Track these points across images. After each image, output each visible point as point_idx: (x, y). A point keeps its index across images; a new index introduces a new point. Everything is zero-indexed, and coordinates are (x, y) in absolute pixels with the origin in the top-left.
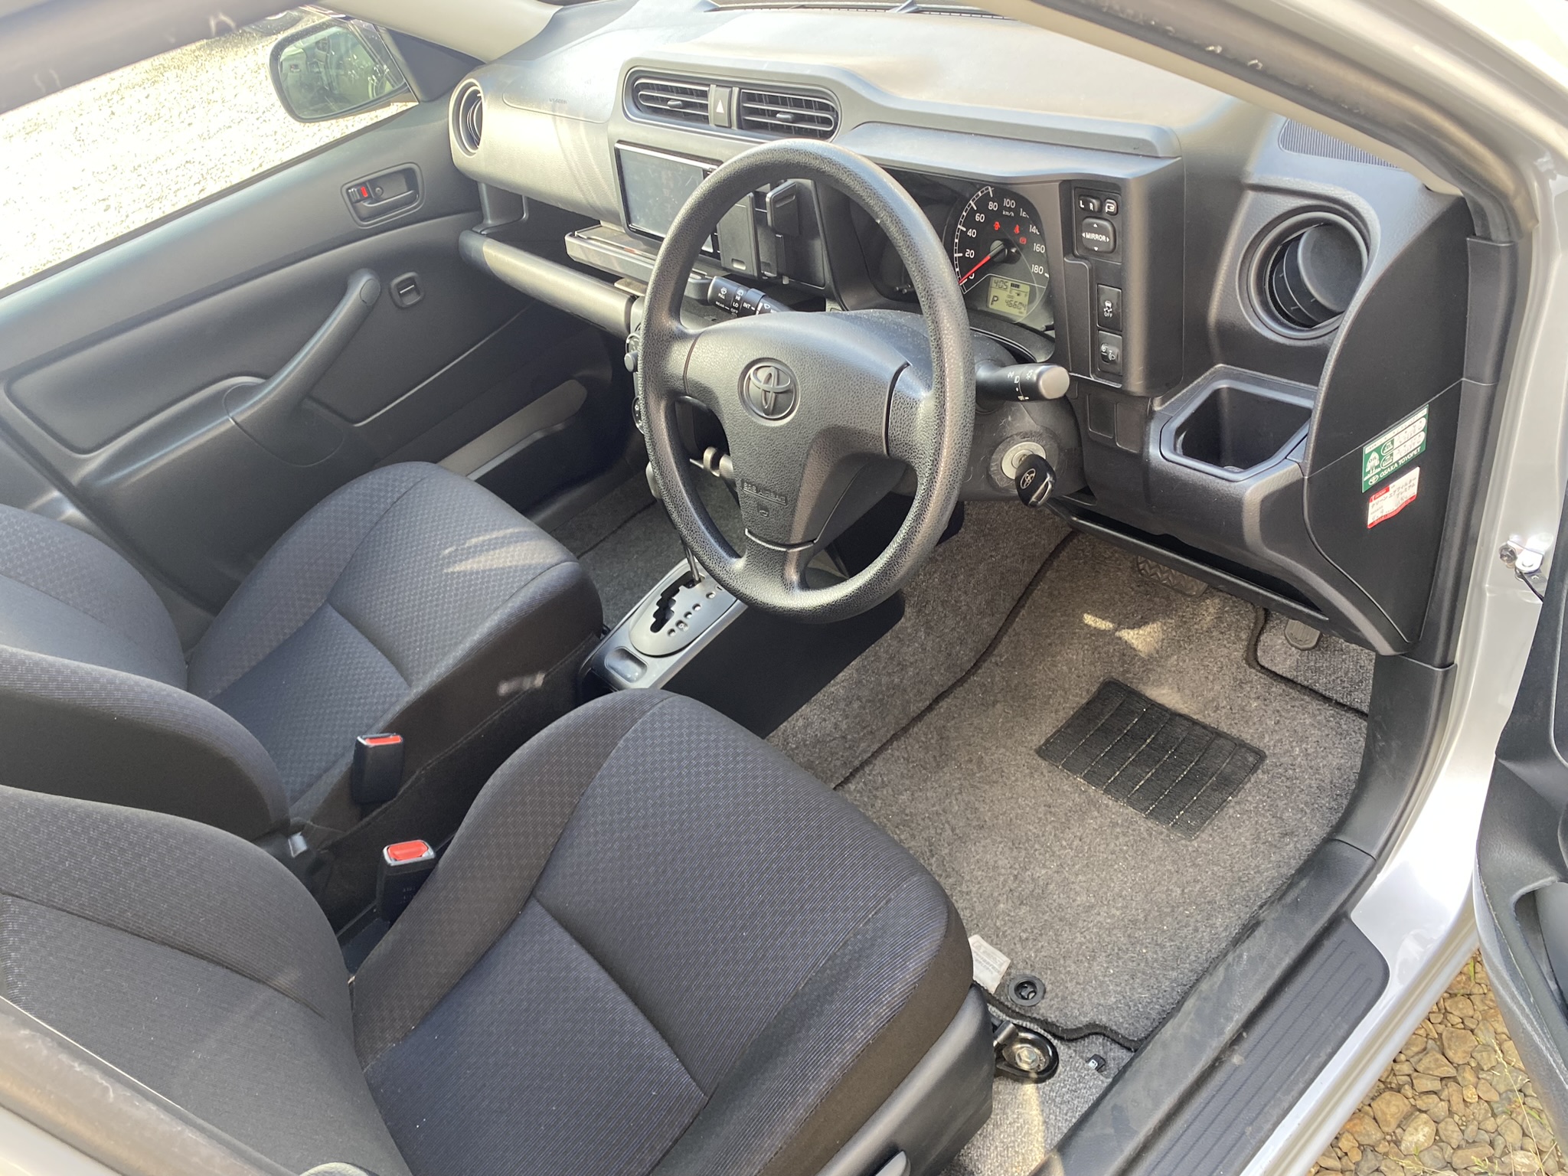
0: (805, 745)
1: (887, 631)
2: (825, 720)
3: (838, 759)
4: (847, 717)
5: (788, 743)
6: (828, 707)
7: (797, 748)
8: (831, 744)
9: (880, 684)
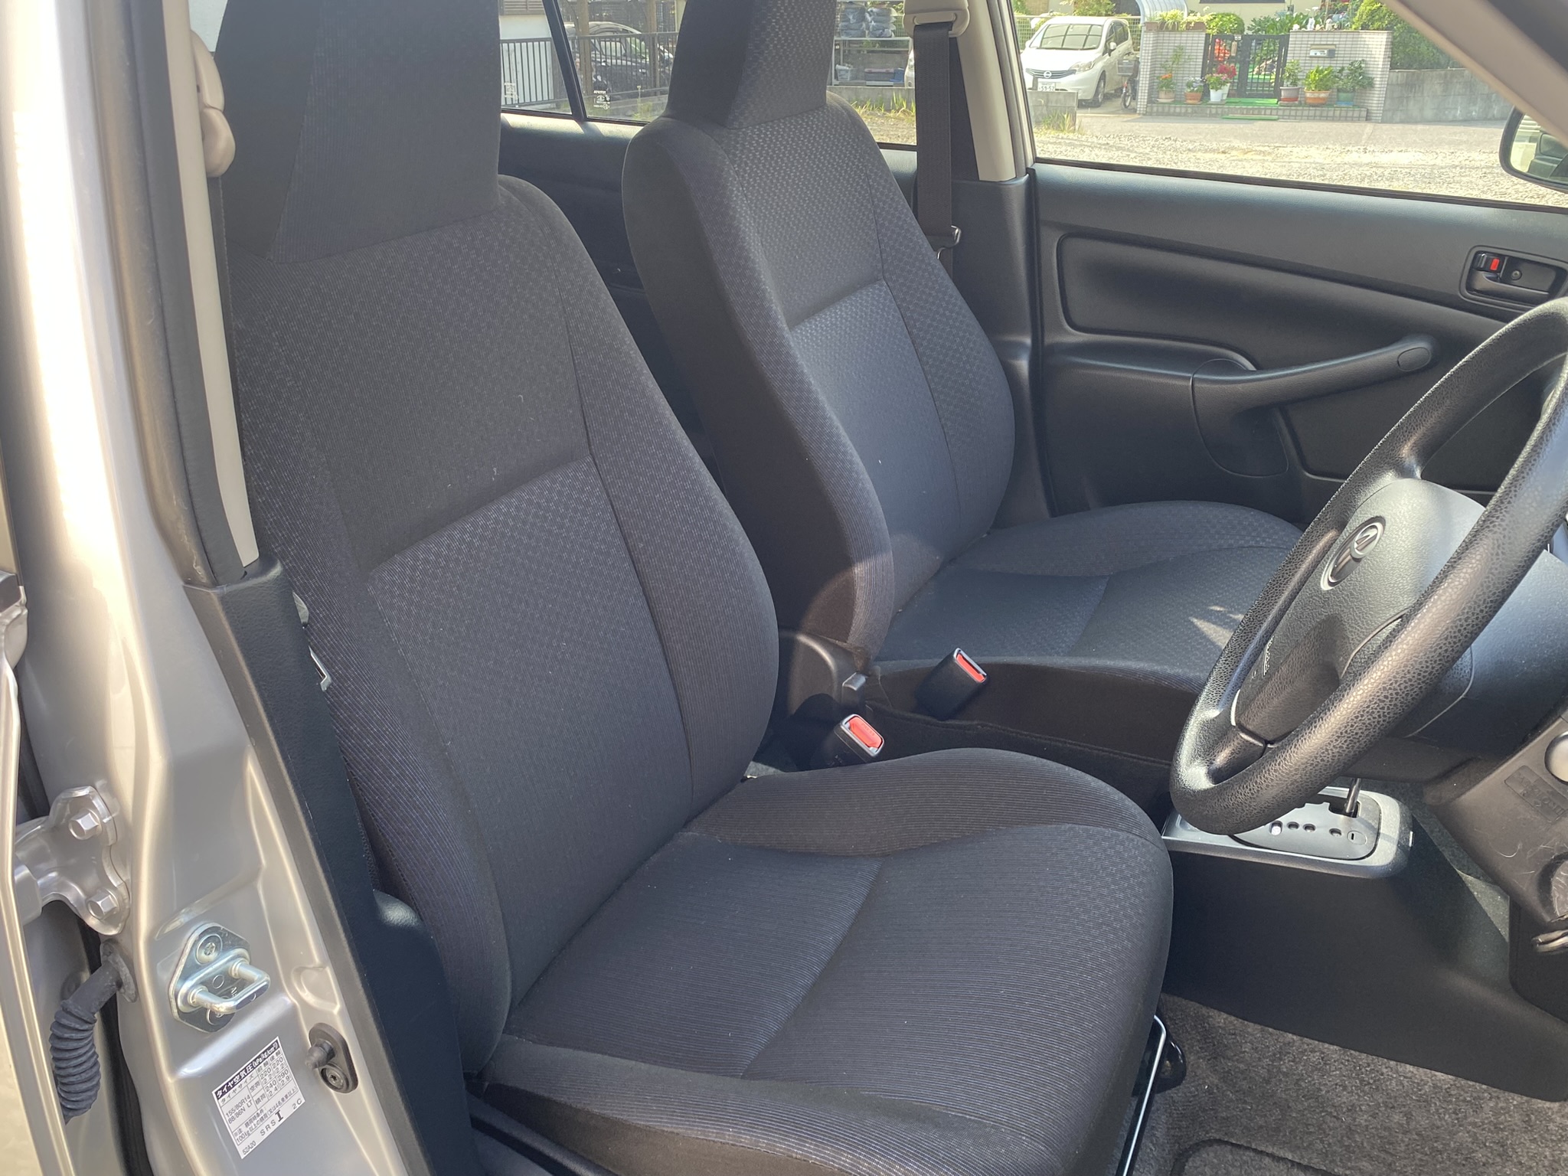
0: (1297, 1083)
1: (1522, 1094)
2: (1345, 1088)
3: (1322, 1141)
4: (1375, 1116)
5: (1280, 1059)
6: (1362, 1081)
7: (1286, 1075)
8: (1328, 1119)
9: (1452, 1134)
